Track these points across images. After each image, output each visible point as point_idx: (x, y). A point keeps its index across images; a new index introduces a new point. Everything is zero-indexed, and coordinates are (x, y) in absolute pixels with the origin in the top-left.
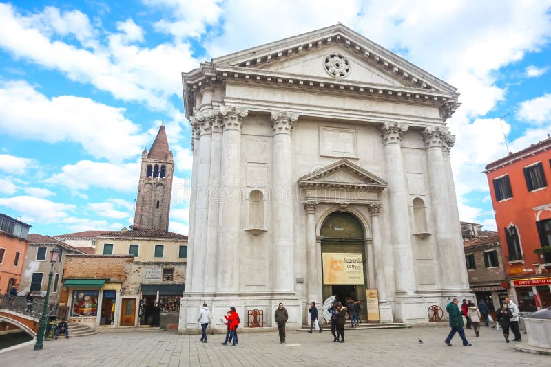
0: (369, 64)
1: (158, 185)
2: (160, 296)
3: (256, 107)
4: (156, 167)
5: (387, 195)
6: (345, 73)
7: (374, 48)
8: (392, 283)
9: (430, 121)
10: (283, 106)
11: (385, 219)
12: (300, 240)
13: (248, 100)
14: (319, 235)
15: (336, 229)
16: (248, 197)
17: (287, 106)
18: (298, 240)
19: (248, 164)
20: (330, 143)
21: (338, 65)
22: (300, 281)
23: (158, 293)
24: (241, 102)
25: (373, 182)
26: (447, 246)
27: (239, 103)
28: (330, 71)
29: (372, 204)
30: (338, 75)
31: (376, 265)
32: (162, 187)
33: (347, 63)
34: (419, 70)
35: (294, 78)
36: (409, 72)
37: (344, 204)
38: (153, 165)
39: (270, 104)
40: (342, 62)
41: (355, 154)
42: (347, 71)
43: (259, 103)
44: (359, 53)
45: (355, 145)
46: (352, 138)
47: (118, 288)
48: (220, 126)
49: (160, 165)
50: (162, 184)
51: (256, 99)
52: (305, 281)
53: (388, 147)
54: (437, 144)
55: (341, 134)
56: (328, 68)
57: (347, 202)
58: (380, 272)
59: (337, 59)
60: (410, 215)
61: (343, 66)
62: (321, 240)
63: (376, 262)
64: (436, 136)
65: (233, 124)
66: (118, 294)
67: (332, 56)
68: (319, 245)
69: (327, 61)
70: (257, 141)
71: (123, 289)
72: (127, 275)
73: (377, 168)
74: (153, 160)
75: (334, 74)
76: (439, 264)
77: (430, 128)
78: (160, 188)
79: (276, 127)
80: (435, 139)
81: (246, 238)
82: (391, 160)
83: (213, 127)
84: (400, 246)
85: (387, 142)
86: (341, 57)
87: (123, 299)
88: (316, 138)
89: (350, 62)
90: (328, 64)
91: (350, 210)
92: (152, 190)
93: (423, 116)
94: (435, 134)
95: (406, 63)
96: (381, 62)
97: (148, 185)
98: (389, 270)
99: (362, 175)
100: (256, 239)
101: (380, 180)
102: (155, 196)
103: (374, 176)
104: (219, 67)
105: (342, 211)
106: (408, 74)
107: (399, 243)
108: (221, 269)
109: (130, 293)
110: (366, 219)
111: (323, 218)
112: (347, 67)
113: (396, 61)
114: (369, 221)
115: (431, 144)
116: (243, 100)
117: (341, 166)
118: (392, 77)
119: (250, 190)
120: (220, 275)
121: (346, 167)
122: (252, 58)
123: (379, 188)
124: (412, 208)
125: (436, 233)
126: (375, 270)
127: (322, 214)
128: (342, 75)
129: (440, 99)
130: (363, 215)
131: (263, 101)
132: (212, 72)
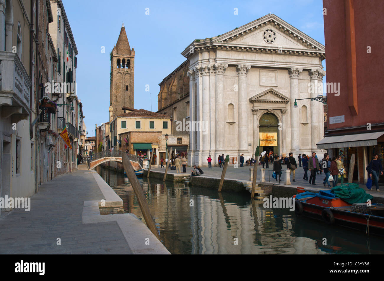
0: (286, 34)
1: (126, 74)
2: (176, 151)
3: (231, 62)
4: (124, 60)
5: (290, 104)
6: (273, 40)
7: (289, 27)
8: (290, 146)
9: (314, 65)
10: (244, 61)
11: (288, 116)
12: (250, 126)
13: (227, 59)
14: (258, 124)
15: (265, 121)
16: (227, 107)
17: (245, 61)
18: (249, 126)
19: (227, 91)
20: (264, 79)
21: (270, 36)
22: (250, 145)
23: (175, 149)
24: (224, 60)
25: (284, 99)
26: (315, 129)
27: (223, 61)
28: (266, 40)
29: (283, 109)
30: (270, 42)
31: (283, 138)
32: (129, 76)
33: (274, 34)
34: (311, 39)
35: (250, 47)
36: (306, 40)
37: (270, 110)
38: (121, 59)
39: (237, 61)
40: (272, 33)
41: (276, 84)
42: (274, 39)
43: (232, 60)
44: (281, 28)
45: (276, 79)
46: (274, 75)
47: (157, 147)
48: (213, 71)
49: (126, 59)
50: (129, 74)
51: (231, 58)
52: (252, 145)
53: (292, 80)
54: (316, 78)
55: (270, 73)
56: (265, 38)
57: (271, 109)
58: (284, 141)
59: (269, 32)
60: (300, 114)
61: (273, 36)
62: (259, 126)
63: (283, 136)
64: (316, 74)
65: (221, 72)
66: (157, 150)
67: (267, 31)
68: (258, 129)
69: (265, 34)
70: (231, 79)
71: (159, 148)
72: (160, 141)
73: (286, 91)
74: (120, 56)
75: (268, 41)
76: (311, 137)
77: (314, 70)
78: (128, 76)
79: (240, 72)
80: (315, 76)
81: (227, 126)
82: (293, 87)
83: (210, 72)
84: (294, 129)
85: (292, 78)
86: (271, 31)
87: (160, 153)
88: (258, 76)
89: (276, 33)
90: (265, 35)
91: (272, 112)
92: (122, 78)
93: (311, 63)
94: (316, 73)
95: (304, 35)
96: (292, 34)
97: (119, 74)
98: (288, 140)
99: (279, 96)
100: (231, 126)
101: (288, 98)
102: (125, 82)
103: (285, 96)
104: (215, 43)
105: (269, 112)
106: (305, 41)
107: (294, 128)
108: (218, 140)
109: (162, 150)
110: (279, 117)
111: (260, 116)
112: (274, 36)
113: (300, 34)
114: (281, 117)
115: (313, 78)
116: (225, 59)
117: (270, 92)
118: (297, 41)
119: (229, 103)
120: (218, 143)
121: (272, 92)
122: (230, 37)
123: (287, 102)
124: (301, 111)
125: (311, 122)
126: (282, 140)
127: (260, 114)
128: (272, 42)
129: (320, 54)
130: (278, 114)
131: (234, 59)
132: (210, 44)
